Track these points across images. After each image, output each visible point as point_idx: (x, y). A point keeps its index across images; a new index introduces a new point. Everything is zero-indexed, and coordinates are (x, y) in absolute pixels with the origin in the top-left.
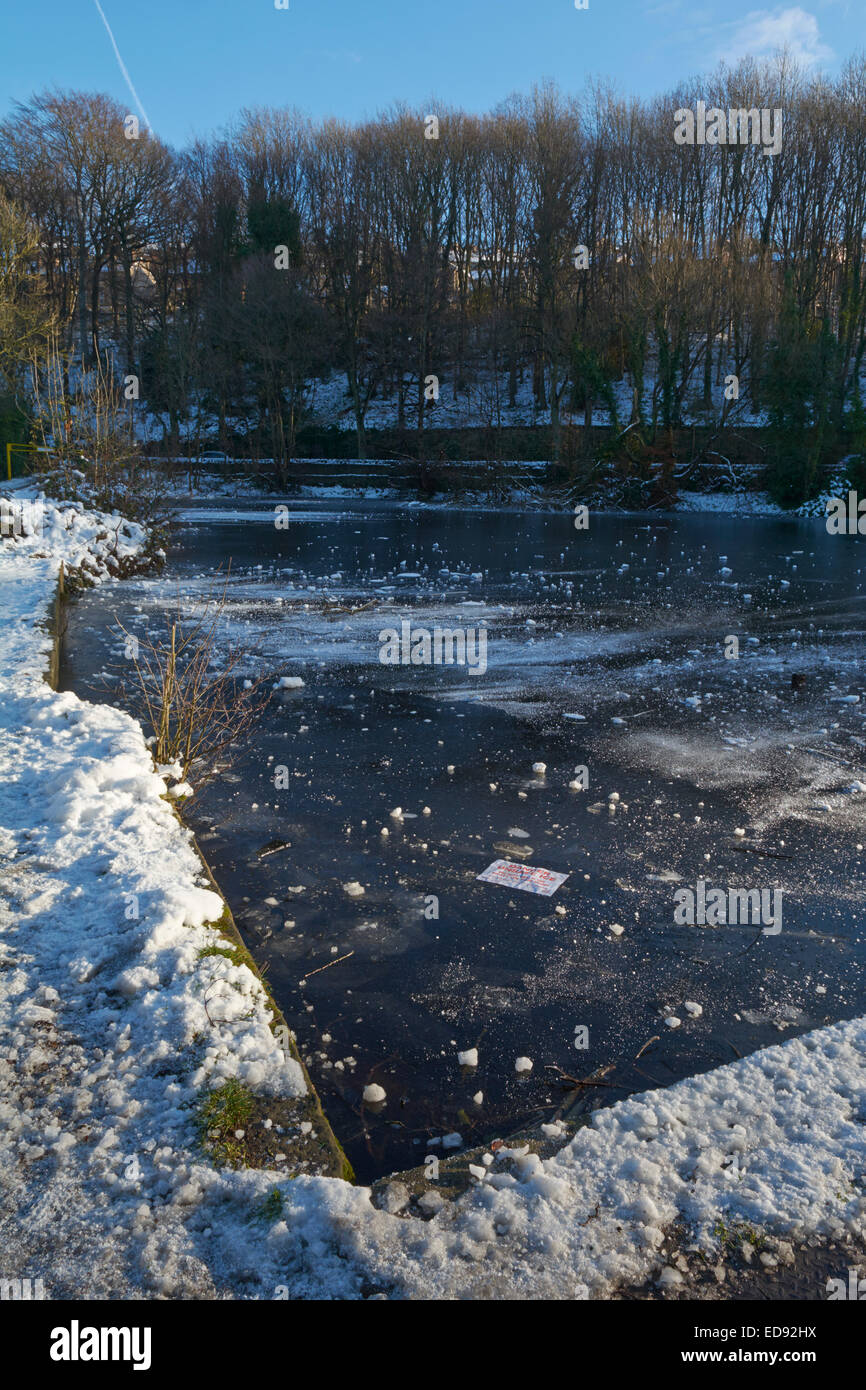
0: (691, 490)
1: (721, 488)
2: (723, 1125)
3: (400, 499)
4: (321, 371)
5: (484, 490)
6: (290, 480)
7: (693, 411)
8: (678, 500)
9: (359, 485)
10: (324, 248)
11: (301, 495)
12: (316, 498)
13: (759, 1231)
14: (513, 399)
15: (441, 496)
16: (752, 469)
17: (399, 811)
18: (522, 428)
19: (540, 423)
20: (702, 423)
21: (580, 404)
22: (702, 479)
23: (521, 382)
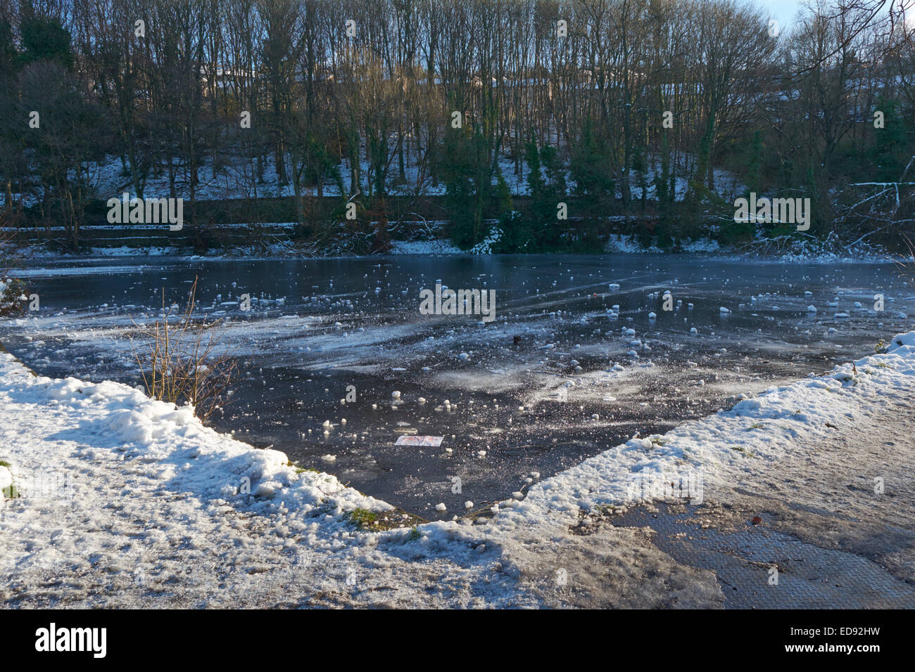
0: (400, 240)
1: (419, 238)
2: (583, 483)
3: (180, 254)
4: (98, 156)
5: (249, 245)
6: (80, 243)
7: (394, 185)
8: (391, 247)
9: (142, 245)
10: (93, 58)
11: (92, 255)
12: (107, 257)
13: (612, 505)
14: (261, 178)
15: (214, 251)
16: (438, 224)
17: (328, 422)
18: (270, 199)
19: (284, 195)
20: (400, 194)
21: (314, 181)
22: (406, 232)
23: (265, 165)
